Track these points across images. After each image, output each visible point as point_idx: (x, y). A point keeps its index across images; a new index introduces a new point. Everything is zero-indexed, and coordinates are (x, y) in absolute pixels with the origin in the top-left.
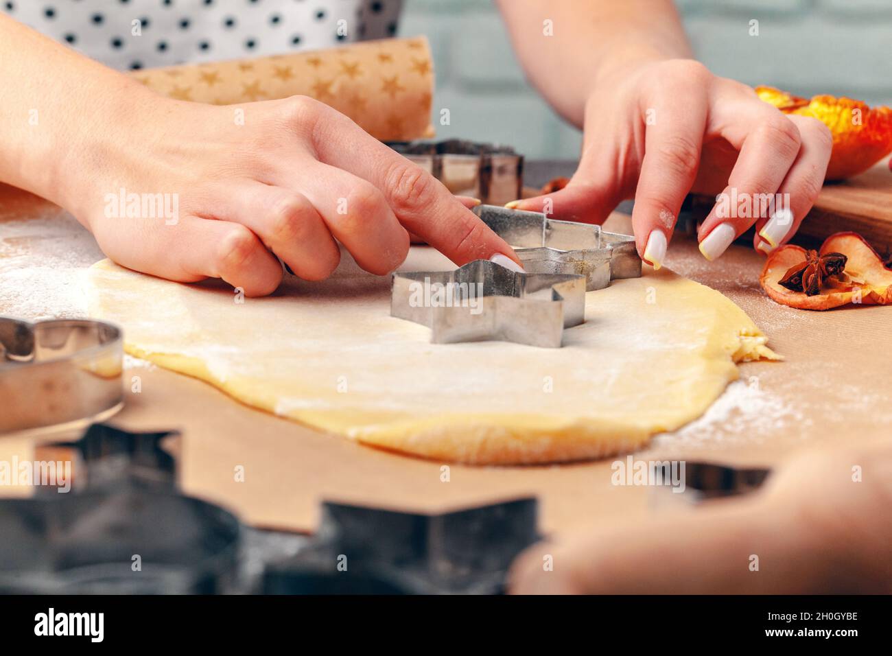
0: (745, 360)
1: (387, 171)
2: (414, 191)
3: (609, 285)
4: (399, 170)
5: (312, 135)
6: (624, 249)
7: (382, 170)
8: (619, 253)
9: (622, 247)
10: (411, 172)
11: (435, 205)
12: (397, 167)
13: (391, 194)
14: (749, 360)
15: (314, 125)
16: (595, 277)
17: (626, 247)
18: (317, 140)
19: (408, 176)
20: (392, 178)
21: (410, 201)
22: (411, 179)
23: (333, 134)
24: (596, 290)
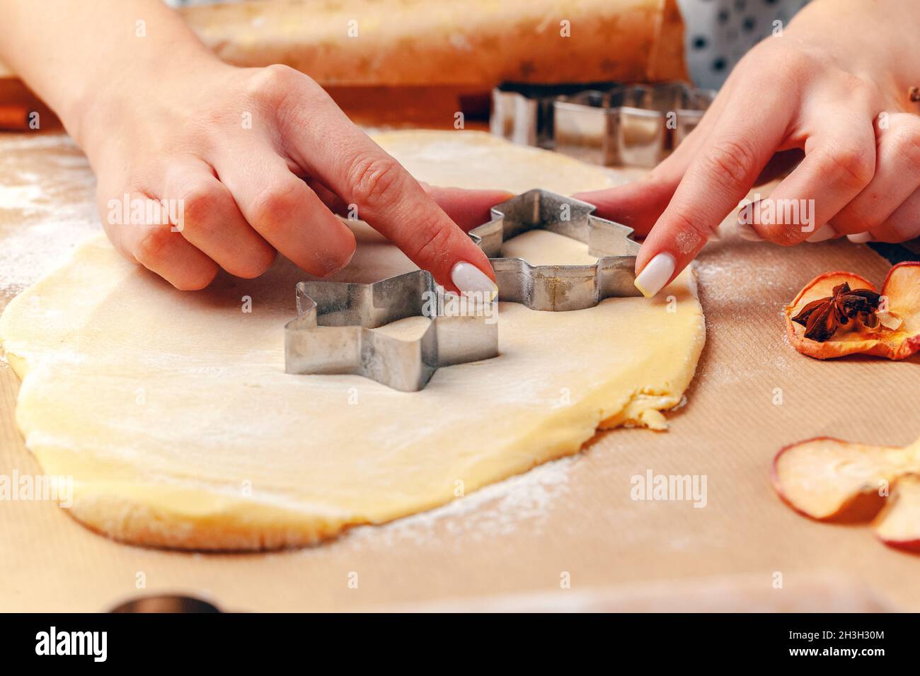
0: (626, 425)
1: (351, 163)
2: (377, 188)
3: (595, 304)
4: (364, 163)
5: (276, 115)
6: (625, 264)
7: (346, 162)
8: (617, 268)
9: (621, 262)
10: (376, 167)
11: (398, 205)
12: (363, 159)
13: (352, 189)
14: (633, 425)
15: (280, 103)
16: (572, 296)
17: (627, 262)
18: (280, 121)
19: (374, 171)
20: (354, 173)
21: (371, 199)
22: (375, 174)
23: (299, 116)
24: (574, 310)
